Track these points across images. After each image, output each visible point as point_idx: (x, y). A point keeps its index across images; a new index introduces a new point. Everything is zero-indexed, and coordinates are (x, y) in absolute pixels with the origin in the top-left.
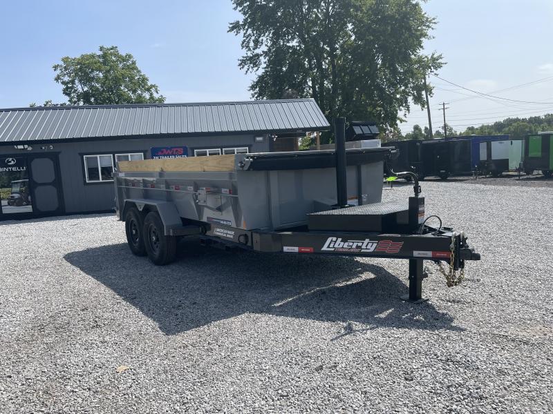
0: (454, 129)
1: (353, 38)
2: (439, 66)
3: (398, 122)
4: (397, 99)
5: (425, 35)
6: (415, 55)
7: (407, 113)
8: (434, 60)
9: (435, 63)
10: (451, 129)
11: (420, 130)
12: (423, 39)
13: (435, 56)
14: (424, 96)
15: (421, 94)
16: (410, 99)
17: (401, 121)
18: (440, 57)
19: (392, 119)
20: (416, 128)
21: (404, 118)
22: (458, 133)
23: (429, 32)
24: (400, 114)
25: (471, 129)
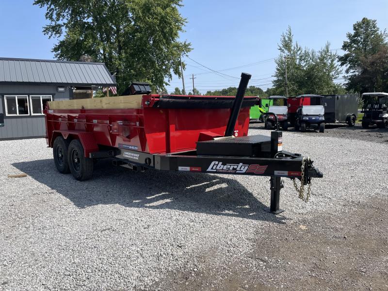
0: (200, 92)
1: (133, 23)
2: (189, 50)
3: (164, 84)
4: (163, 69)
5: (180, 29)
6: (174, 41)
7: (170, 80)
8: (186, 46)
9: (186, 48)
10: (198, 92)
11: (179, 91)
12: (179, 32)
13: (187, 43)
14: (180, 69)
15: (178, 68)
16: (172, 71)
17: (167, 84)
18: (189, 44)
19: (160, 83)
20: (177, 89)
21: (168, 83)
22: (202, 94)
23: (183, 27)
24: (166, 80)
25: (209, 92)
